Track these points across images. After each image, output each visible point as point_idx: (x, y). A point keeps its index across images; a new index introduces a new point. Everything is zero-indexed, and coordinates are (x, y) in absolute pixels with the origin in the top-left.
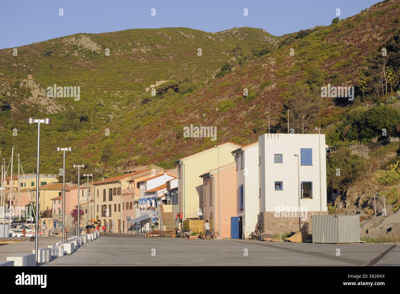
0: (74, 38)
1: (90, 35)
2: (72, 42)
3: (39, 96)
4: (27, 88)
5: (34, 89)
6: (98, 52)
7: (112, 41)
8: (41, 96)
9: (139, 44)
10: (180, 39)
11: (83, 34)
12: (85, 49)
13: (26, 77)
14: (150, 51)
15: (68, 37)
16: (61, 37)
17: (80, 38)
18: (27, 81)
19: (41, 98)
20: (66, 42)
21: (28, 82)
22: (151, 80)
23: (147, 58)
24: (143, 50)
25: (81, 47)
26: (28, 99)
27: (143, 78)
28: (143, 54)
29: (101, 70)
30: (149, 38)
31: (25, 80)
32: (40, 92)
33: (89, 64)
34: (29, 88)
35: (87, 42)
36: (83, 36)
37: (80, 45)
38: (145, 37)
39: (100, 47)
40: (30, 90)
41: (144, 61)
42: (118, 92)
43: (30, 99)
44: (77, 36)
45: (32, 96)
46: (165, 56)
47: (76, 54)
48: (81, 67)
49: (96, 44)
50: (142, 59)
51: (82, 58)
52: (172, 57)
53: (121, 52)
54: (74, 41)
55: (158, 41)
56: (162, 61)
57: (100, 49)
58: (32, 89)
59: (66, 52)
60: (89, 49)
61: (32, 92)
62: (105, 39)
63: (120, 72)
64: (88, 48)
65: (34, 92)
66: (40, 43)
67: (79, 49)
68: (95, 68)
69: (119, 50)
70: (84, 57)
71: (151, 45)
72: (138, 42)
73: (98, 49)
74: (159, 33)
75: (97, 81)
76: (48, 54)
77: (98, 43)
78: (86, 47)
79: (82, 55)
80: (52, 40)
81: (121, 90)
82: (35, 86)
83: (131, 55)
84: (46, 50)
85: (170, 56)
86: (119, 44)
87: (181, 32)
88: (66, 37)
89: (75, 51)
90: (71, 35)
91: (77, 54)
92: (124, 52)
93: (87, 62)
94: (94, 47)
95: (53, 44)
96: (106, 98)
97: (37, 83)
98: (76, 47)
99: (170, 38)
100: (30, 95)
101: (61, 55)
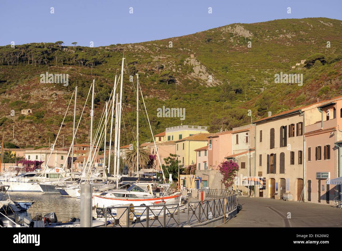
0: (230, 28)
1: (243, 24)
2: (228, 31)
3: (200, 72)
4: (190, 65)
5: (196, 66)
6: (250, 38)
7: (262, 29)
8: (201, 72)
9: (285, 31)
10: (321, 26)
11: (237, 24)
12: (240, 36)
13: (189, 56)
14: (294, 36)
15: (225, 27)
16: (220, 27)
17: (235, 27)
18: (190, 59)
19: (201, 74)
20: (223, 31)
21: (190, 61)
22: (296, 60)
23: (292, 43)
24: (289, 36)
25: (236, 34)
26: (190, 74)
27: (289, 59)
28: (289, 39)
29: (253, 52)
30: (293, 26)
31: (188, 59)
32: (201, 68)
33: (242, 48)
34: (192, 65)
35: (241, 30)
36: (238, 25)
37: (235, 33)
38: (290, 25)
39: (252, 34)
40: (192, 67)
41: (290, 45)
42: (268, 70)
43: (192, 74)
44: (233, 26)
45: (194, 72)
46: (308, 40)
47: (232, 40)
48: (236, 50)
49: (248, 32)
50: (288, 43)
51: (237, 43)
52: (313, 41)
53: (270, 38)
54: (230, 30)
55: (301, 28)
56: (305, 44)
57: (252, 36)
58: (194, 66)
59: (224, 38)
60: (243, 36)
61: (194, 68)
62: (257, 28)
63: (269, 54)
64: (242, 35)
65: (196, 69)
66: (202, 32)
67: (234, 36)
68: (247, 51)
69: (268, 36)
70: (238, 42)
71: (295, 31)
72: (284, 29)
73: (250, 35)
74: (302, 22)
75: (250, 62)
76: (209, 41)
77: (250, 31)
78: (240, 34)
79: (237, 41)
80: (212, 29)
81: (270, 69)
82: (196, 63)
83: (278, 40)
84: (207, 37)
85: (312, 41)
86: (268, 31)
87: (320, 21)
88: (223, 27)
89: (231, 38)
90: (228, 25)
91: (233, 40)
92: (272, 38)
93: (241, 47)
94: (247, 34)
95: (213, 33)
96: (257, 75)
97: (198, 61)
98: (231, 35)
99: (311, 26)
100: (192, 71)
101: (219, 41)
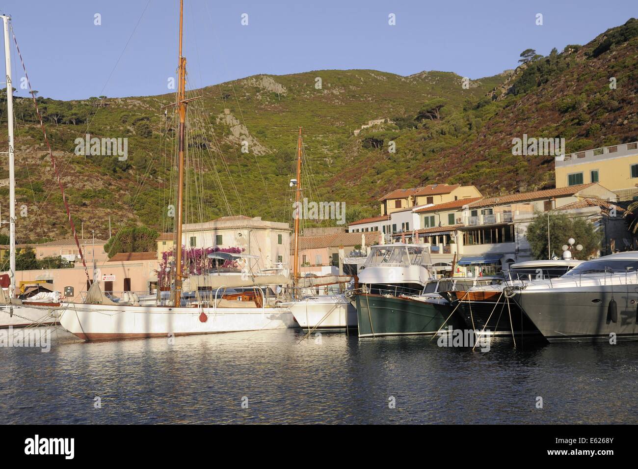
0: (254, 80)
1: (271, 76)
2: (252, 84)
3: (241, 134)
4: (225, 124)
5: (234, 126)
6: (285, 94)
7: (298, 82)
8: (243, 135)
9: (329, 85)
10: (372, 80)
11: (263, 75)
12: (269, 92)
13: (222, 112)
14: (343, 93)
15: (247, 79)
16: (238, 79)
17: (262, 79)
18: (224, 116)
19: (243, 137)
20: (245, 85)
21: (225, 118)
22: (354, 123)
23: (342, 101)
24: (336, 92)
25: (264, 89)
26: (228, 137)
27: (343, 121)
28: (337, 96)
29: (292, 113)
30: (339, 79)
31: (221, 115)
32: (242, 129)
33: (275, 108)
34: (228, 124)
35: (270, 83)
36: (265, 77)
37: (262, 86)
38: (335, 77)
39: (285, 89)
40: (228, 127)
41: (340, 103)
42: (320, 136)
43: (231, 137)
44: (258, 77)
45: (233, 135)
46: (362, 97)
47: (259, 97)
48: (267, 110)
49: (280, 85)
50: (337, 101)
51: (267, 101)
52: (370, 99)
53: (310, 94)
54: (254, 83)
55: (350, 82)
56: (360, 102)
57: (286, 91)
58: (231, 125)
59: (247, 94)
60: (274, 91)
61: (231, 129)
62: (290, 80)
63: (315, 116)
64: (272, 90)
65: (234, 130)
66: (214, 86)
67: (262, 92)
68: (284, 112)
69: (308, 92)
70: (269, 100)
71: (343, 86)
72: (328, 83)
73: (284, 91)
74: (349, 74)
75: (292, 125)
76: (227, 96)
77: (283, 85)
78: (270, 89)
79: (267, 98)
80: (228, 82)
81: (322, 134)
82: (235, 122)
83: (323, 97)
84: (225, 92)
85: (369, 97)
86: (307, 85)
87: (371, 74)
88: (244, 79)
89: (258, 94)
90: (250, 77)
91: (261, 97)
92: (314, 94)
93: (273, 105)
94: (280, 89)
95: (230, 87)
96: (309, 142)
97: (236, 119)
98: (257, 90)
99: (362, 79)
100: (229, 133)
101: (241, 98)
